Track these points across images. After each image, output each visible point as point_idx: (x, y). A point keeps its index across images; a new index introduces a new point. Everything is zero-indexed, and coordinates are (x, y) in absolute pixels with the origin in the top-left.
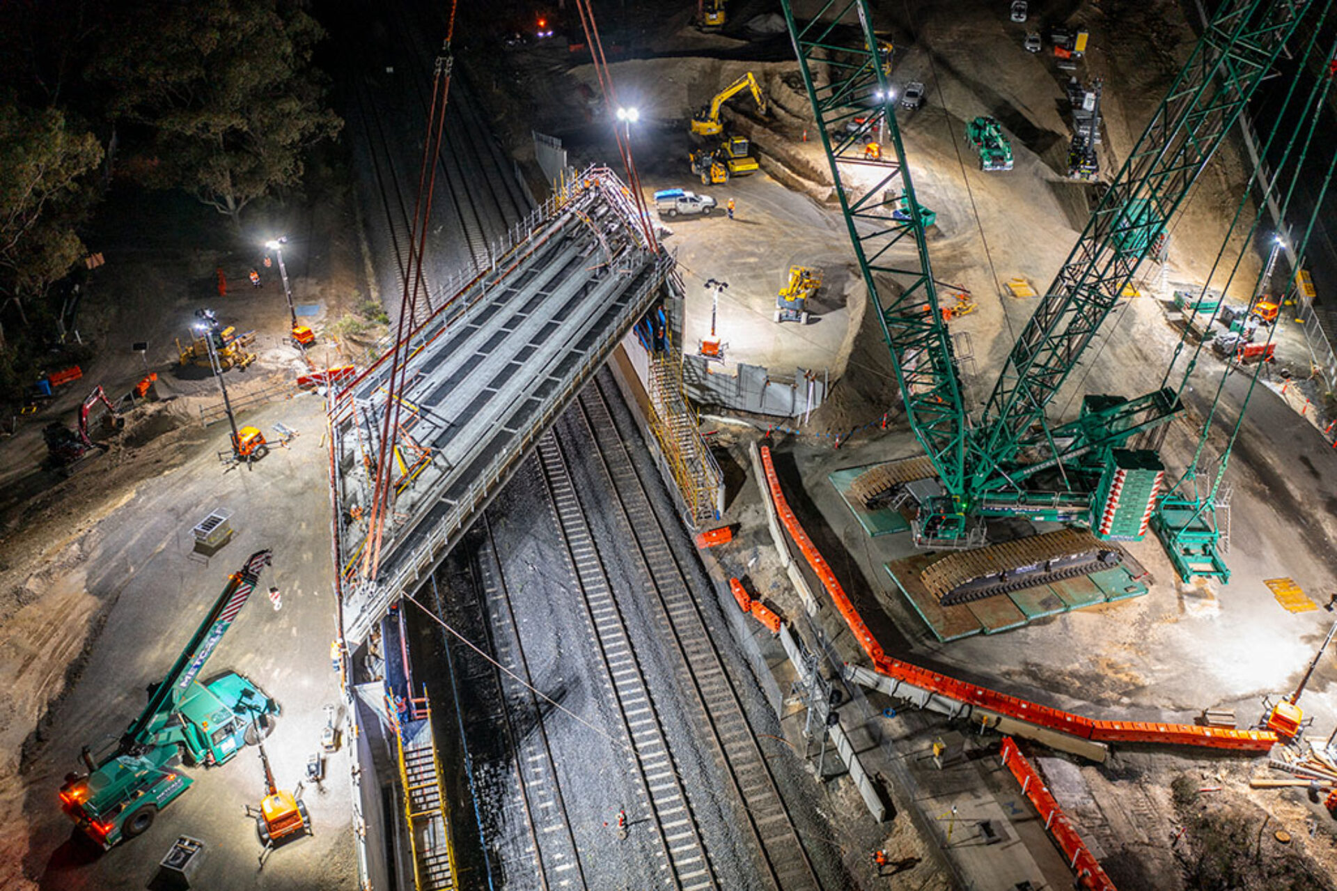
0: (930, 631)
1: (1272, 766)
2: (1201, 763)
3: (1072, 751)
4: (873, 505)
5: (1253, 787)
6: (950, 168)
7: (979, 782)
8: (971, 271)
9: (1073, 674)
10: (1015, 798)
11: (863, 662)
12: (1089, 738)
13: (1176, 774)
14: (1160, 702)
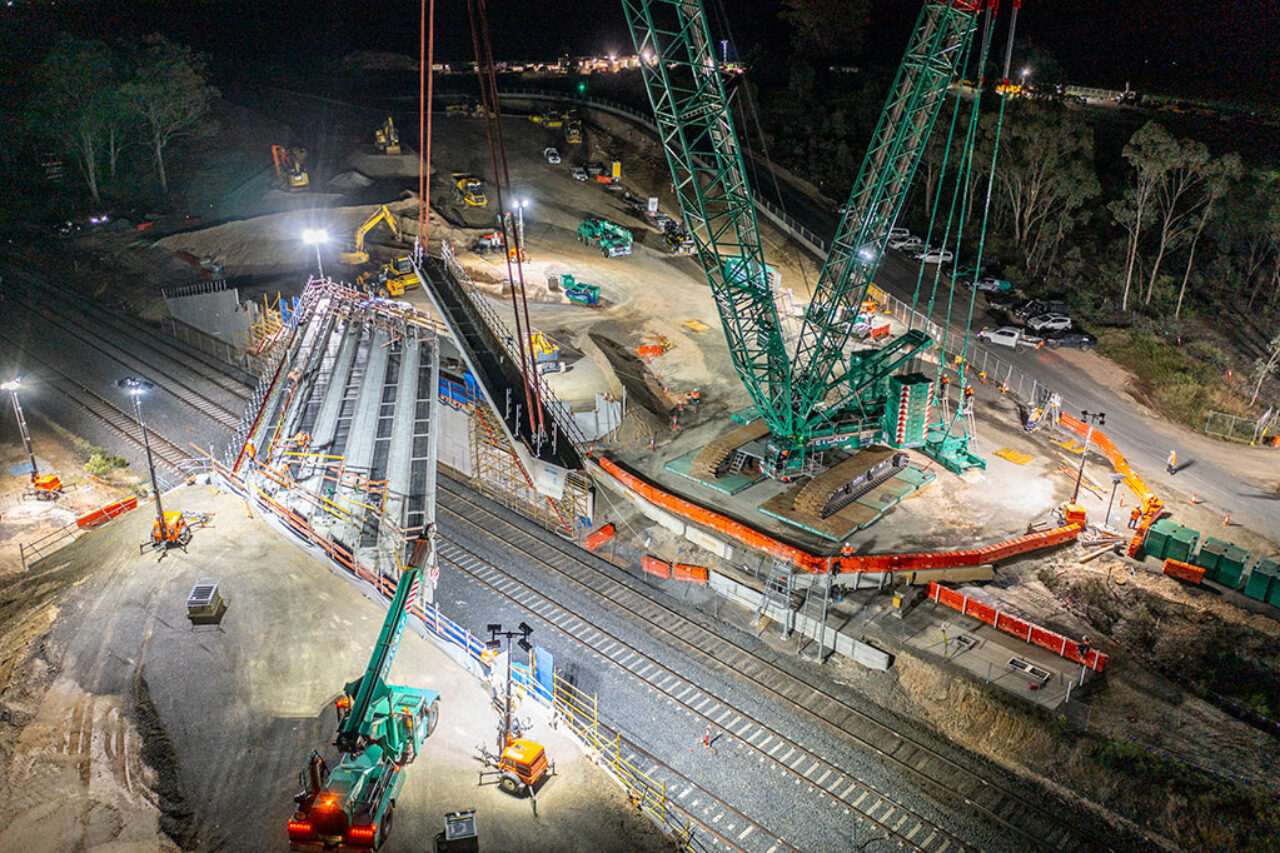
0: (825, 538)
1: (1085, 546)
2: (1047, 559)
3: (970, 579)
4: (718, 474)
5: (1082, 562)
6: (582, 260)
7: (931, 618)
8: (651, 322)
9: (935, 534)
10: (960, 618)
11: (796, 571)
12: (978, 565)
13: (1038, 571)
14: (998, 533)
